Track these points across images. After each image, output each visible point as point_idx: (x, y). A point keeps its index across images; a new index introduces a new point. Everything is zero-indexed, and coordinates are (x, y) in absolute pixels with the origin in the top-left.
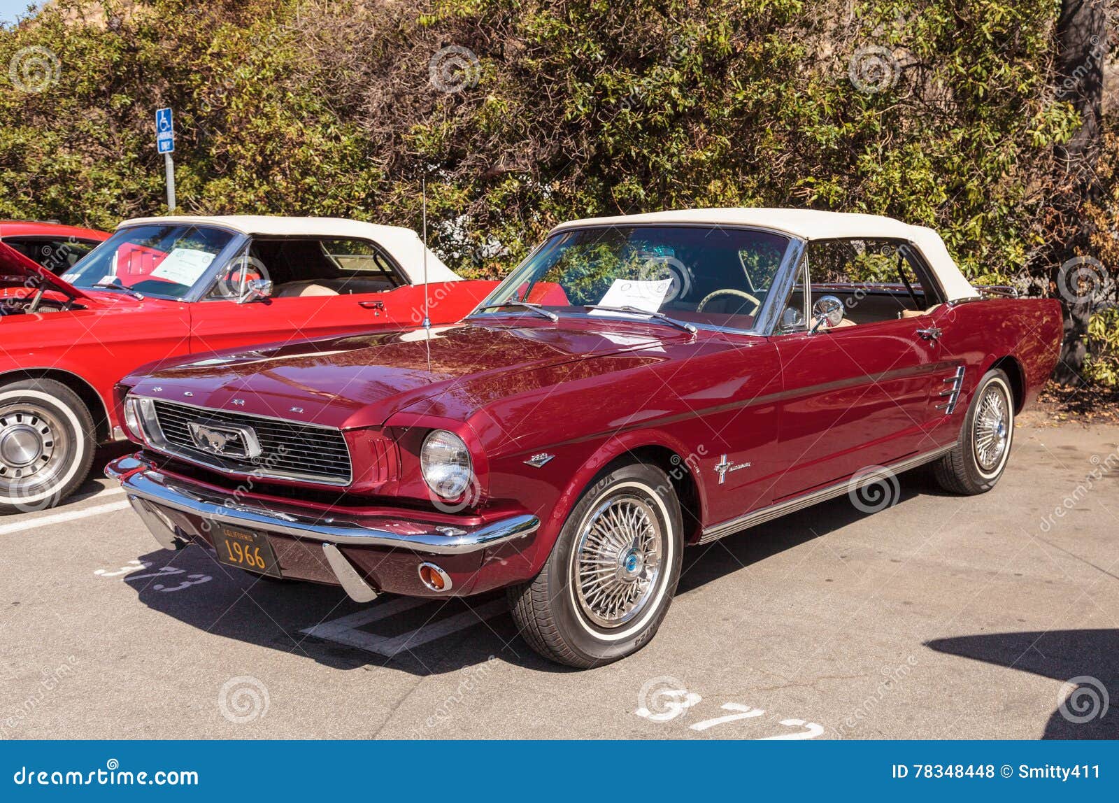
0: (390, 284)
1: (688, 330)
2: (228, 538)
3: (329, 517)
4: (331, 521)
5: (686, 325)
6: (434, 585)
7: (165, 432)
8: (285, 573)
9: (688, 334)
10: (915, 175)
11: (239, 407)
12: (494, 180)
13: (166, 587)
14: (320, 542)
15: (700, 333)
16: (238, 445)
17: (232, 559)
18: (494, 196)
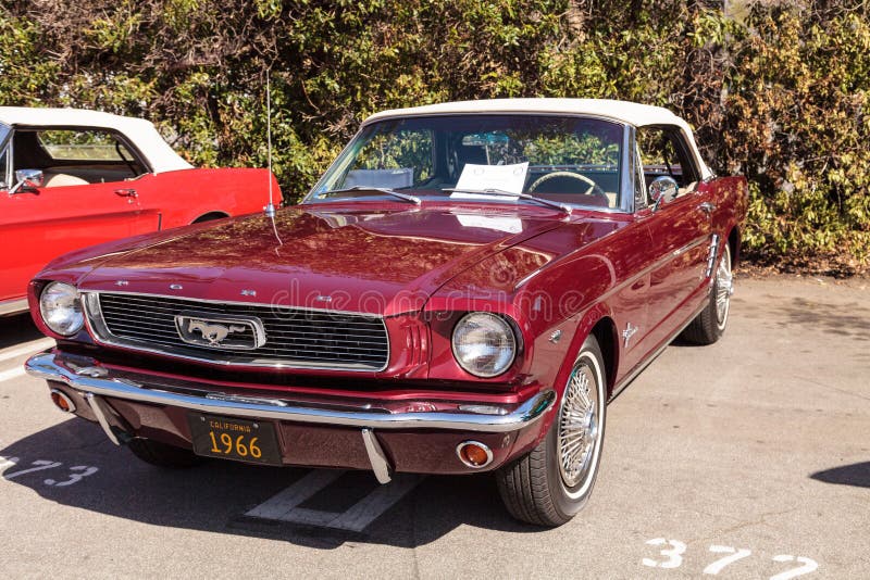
0: (131, 172)
1: (564, 210)
2: (215, 430)
3: (366, 404)
4: (368, 407)
5: (562, 205)
6: (472, 463)
7: (110, 326)
8: (286, 461)
9: (563, 213)
10: (587, 71)
11: (250, 298)
12: (183, 73)
13: (58, 481)
14: (359, 429)
15: (575, 212)
16: (248, 336)
17: (216, 450)
18: (184, 89)
